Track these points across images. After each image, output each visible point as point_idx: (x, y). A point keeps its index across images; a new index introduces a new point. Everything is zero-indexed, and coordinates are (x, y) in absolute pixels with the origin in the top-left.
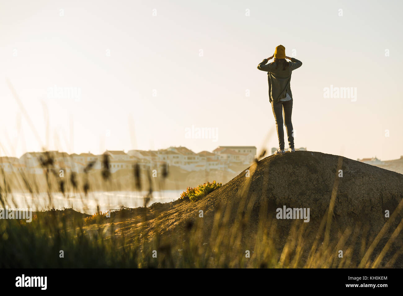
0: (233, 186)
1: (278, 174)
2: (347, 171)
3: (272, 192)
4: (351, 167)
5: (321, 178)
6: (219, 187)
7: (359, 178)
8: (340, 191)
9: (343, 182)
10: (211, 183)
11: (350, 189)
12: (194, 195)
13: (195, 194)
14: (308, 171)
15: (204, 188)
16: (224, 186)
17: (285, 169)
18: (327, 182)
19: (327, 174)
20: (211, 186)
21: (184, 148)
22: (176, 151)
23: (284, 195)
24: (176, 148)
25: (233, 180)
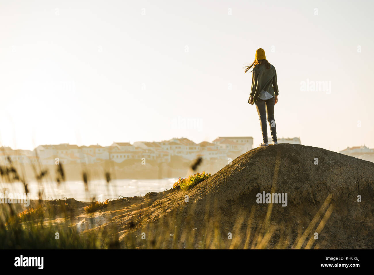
0: (221, 176)
1: (262, 165)
2: (326, 161)
3: (257, 181)
4: (330, 158)
5: (302, 168)
6: (208, 177)
7: (337, 168)
8: (319, 180)
10: (200, 173)
11: (329, 178)
12: (185, 185)
14: (290, 162)
15: (194, 179)
16: (213, 176)
17: (268, 160)
18: (307, 172)
19: (308, 164)
20: (200, 176)
21: (186, 139)
22: (178, 142)
23: (268, 184)
24: (178, 139)
25: (221, 171)
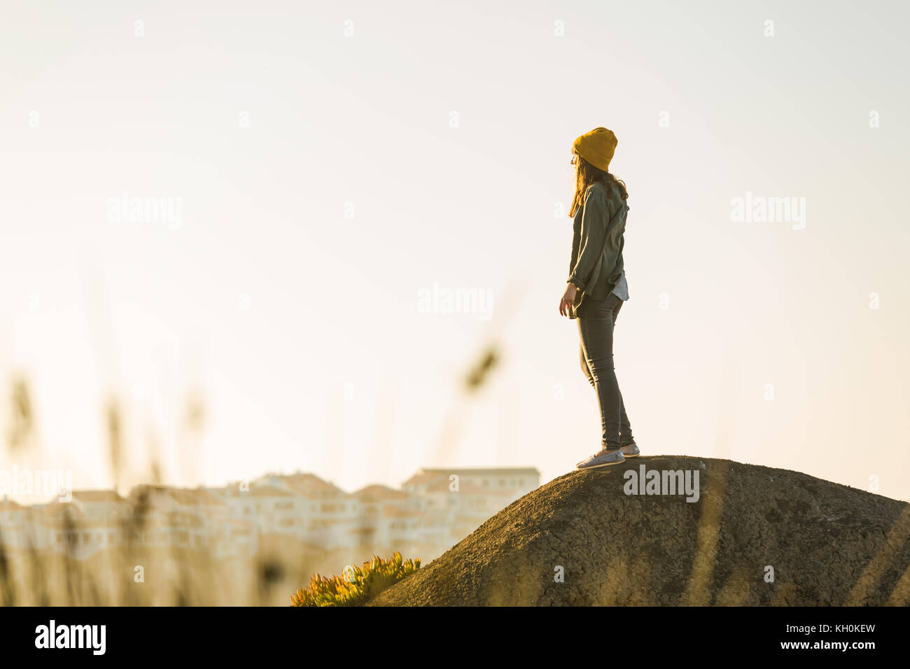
0: (456, 567)
1: (597, 529)
2: (814, 516)
3: (580, 582)
4: (828, 505)
5: (733, 540)
6: (411, 572)
7: (852, 538)
8: (792, 580)
9: (802, 551)
10: (385, 560)
11: (825, 573)
12: (334, 599)
13: (337, 596)
14: (692, 517)
15: (365, 577)
16: (428, 567)
17: (617, 511)
18: (750, 552)
19: (751, 526)
20: (386, 569)
21: (311, 477)
22: (285, 487)
23: (616, 593)
24: (282, 478)
25: (457, 549)
